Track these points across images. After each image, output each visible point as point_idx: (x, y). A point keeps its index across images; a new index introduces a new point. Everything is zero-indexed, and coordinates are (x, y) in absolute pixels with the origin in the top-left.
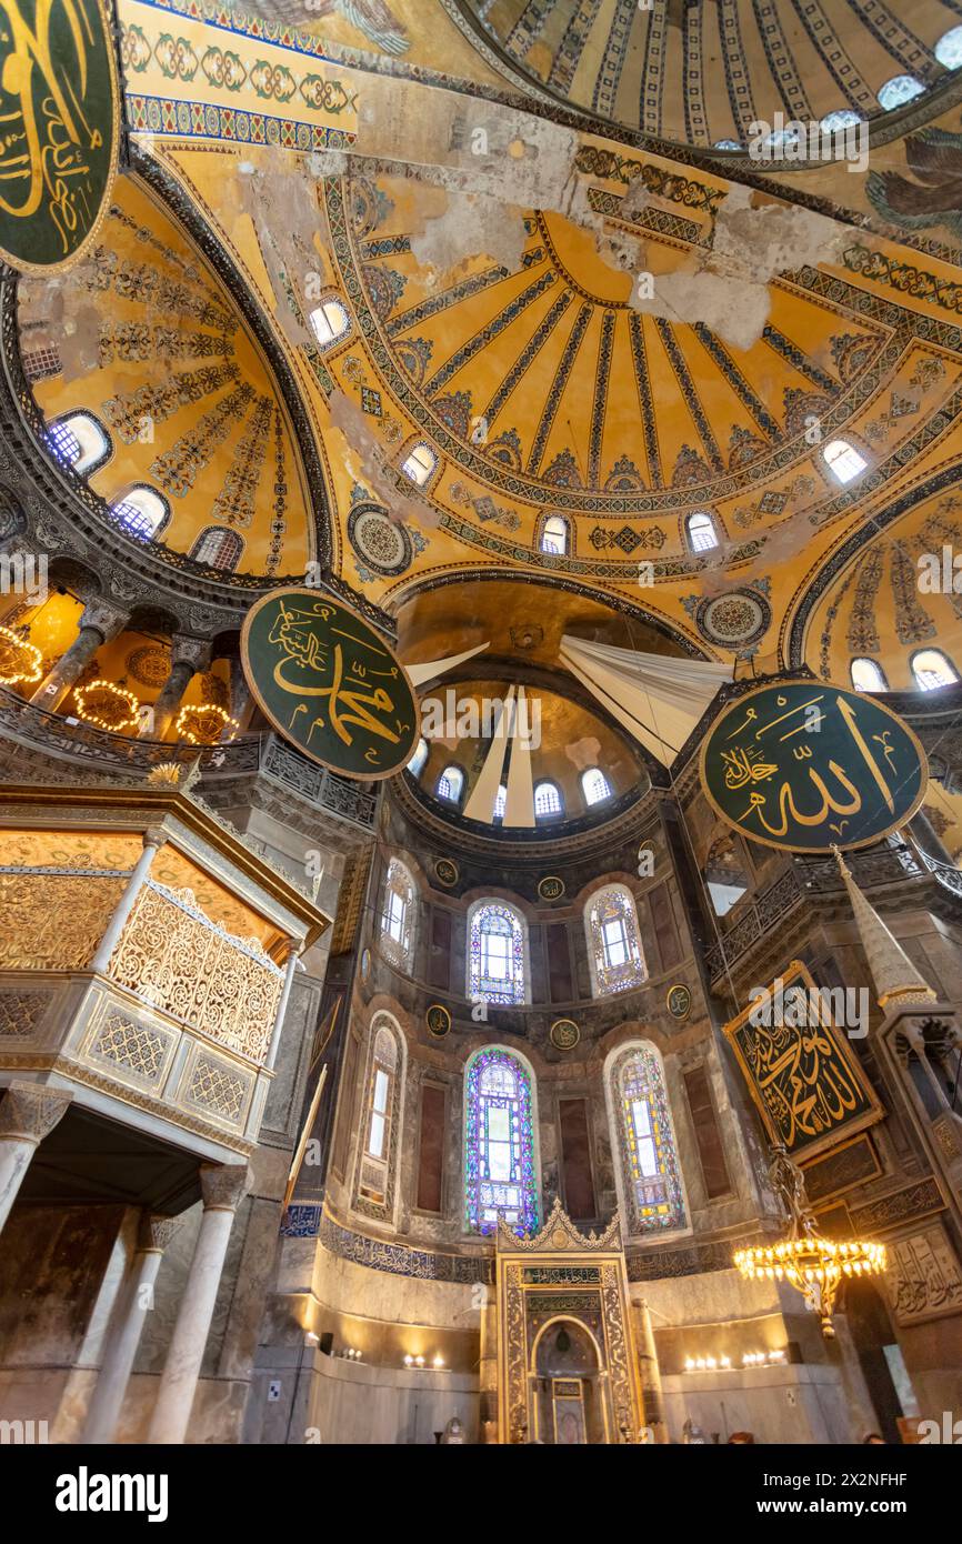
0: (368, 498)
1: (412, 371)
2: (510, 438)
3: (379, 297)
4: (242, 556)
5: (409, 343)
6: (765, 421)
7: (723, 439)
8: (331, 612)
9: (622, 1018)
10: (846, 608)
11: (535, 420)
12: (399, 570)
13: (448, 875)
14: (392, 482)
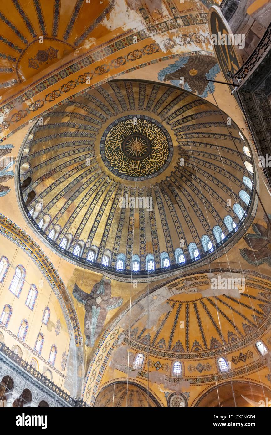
0: (170, 393)
1: (163, 348)
2: (196, 343)
3: (146, 342)
5: (159, 343)
11: (199, 334)
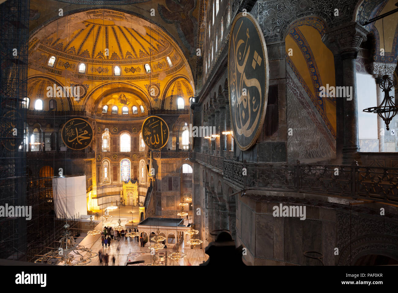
0: (74, 85)
1: (73, 53)
4: (57, 104)
5: (69, 49)
6: (154, 47)
7: (148, 51)
8: (73, 122)
9: (141, 156)
10: (175, 89)
11: (104, 48)
12: (85, 95)
13: (115, 131)
14: (77, 78)
